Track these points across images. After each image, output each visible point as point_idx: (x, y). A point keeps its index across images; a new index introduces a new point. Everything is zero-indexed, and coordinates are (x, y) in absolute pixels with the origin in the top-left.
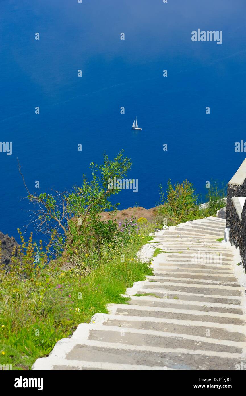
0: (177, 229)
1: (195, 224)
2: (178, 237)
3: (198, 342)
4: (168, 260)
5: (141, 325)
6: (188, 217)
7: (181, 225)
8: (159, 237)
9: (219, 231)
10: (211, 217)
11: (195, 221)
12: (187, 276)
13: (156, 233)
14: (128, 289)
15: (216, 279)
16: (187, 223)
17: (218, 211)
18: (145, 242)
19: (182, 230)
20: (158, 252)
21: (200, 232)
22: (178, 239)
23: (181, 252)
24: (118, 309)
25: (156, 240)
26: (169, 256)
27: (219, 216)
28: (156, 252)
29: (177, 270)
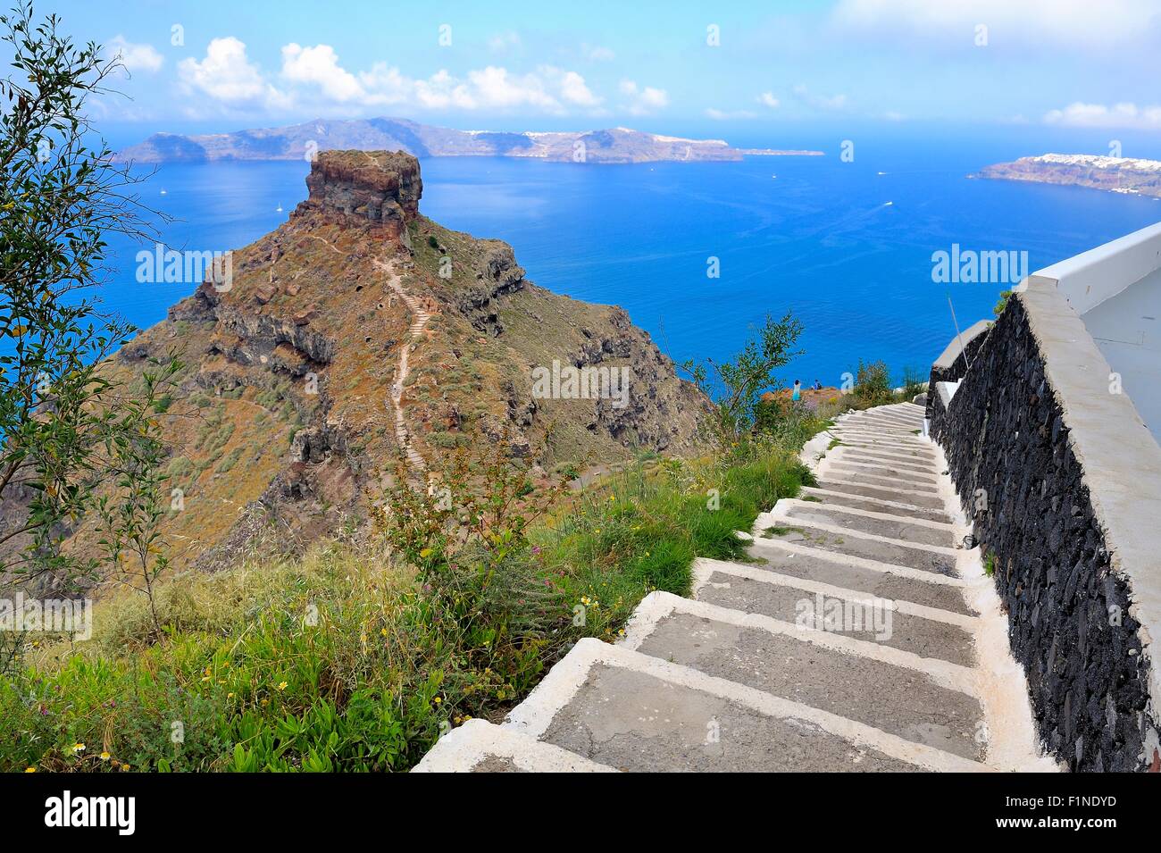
0: (864, 414)
1: (887, 410)
2: (865, 424)
3: (856, 750)
4: (845, 459)
5: (738, 639)
6: (879, 400)
7: (870, 410)
8: (842, 422)
9: (916, 420)
10: (906, 403)
11: (887, 406)
12: (866, 492)
13: (839, 418)
14: (762, 514)
15: (910, 499)
16: (878, 408)
17: (915, 397)
18: (823, 428)
19: (872, 415)
20: (835, 443)
21: (892, 419)
22: (864, 427)
23: (864, 447)
24: (715, 573)
25: (839, 425)
26: (848, 452)
27: (916, 403)
28: (832, 442)
29: (853, 479)
